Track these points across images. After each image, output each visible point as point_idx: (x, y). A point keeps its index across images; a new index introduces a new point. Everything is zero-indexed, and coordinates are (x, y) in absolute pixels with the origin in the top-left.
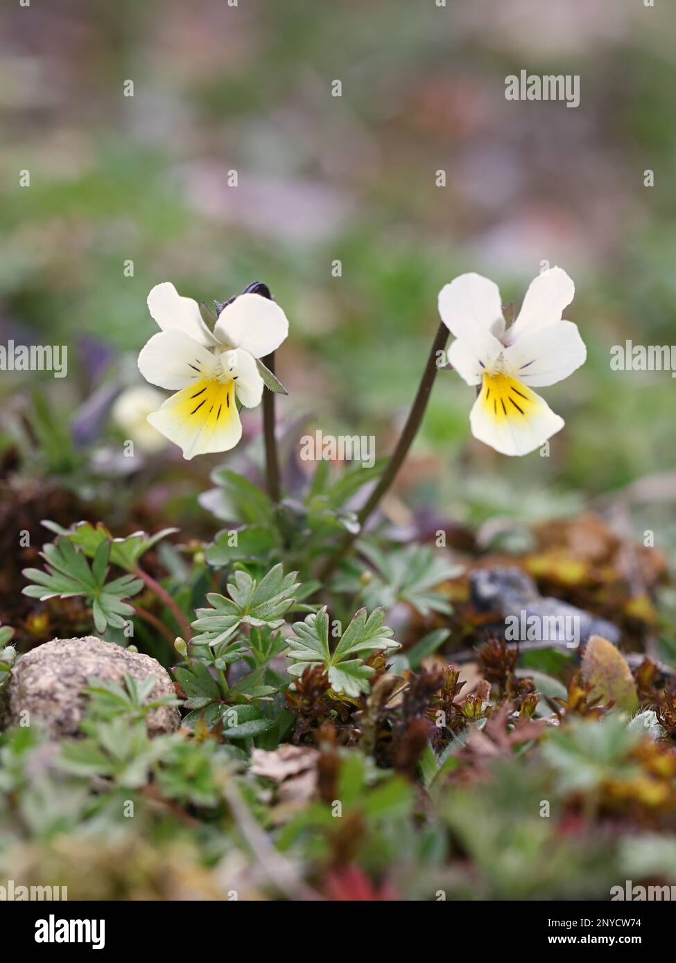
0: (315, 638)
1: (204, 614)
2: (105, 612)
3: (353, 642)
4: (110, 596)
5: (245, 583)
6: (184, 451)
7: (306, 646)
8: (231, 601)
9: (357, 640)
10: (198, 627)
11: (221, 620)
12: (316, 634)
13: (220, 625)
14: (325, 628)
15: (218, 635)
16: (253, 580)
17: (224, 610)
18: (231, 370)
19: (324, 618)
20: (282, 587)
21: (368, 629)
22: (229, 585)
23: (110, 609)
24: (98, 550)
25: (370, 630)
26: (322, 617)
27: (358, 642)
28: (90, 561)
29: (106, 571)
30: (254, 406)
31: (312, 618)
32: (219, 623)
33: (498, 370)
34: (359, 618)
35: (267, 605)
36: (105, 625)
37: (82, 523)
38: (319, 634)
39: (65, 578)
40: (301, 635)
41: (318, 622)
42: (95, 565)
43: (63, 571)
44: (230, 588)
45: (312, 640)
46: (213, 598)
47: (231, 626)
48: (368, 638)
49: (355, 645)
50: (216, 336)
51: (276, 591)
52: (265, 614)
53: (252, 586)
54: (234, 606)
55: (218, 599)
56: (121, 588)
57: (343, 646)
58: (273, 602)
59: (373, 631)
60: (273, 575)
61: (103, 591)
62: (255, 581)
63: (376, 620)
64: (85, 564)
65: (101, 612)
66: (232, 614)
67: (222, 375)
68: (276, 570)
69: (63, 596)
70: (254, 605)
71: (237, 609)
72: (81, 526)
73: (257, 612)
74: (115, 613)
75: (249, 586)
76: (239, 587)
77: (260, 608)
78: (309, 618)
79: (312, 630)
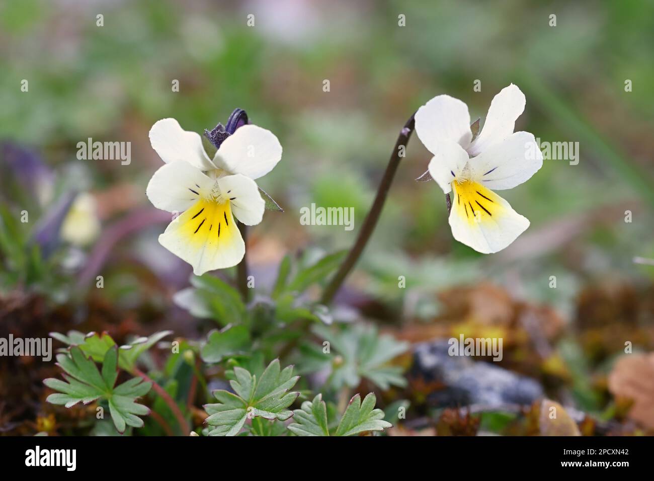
0: (315, 424)
1: (213, 408)
2: (122, 414)
3: (350, 425)
4: (123, 397)
5: (245, 379)
6: (193, 266)
7: (308, 431)
8: (237, 396)
9: (354, 423)
10: (212, 422)
11: (231, 414)
12: (314, 420)
13: (231, 419)
14: (323, 415)
15: (231, 428)
16: (252, 375)
17: (231, 405)
18: (229, 192)
19: (321, 405)
20: (281, 380)
21: (362, 413)
22: (231, 381)
23: (126, 409)
24: (106, 356)
25: (365, 413)
26: (319, 404)
27: (355, 425)
28: (99, 366)
29: (116, 375)
30: (255, 224)
31: (309, 406)
32: (229, 416)
33: (466, 178)
34: (353, 403)
35: (271, 398)
36: (125, 425)
37: (91, 333)
38: (318, 420)
39: (80, 384)
40: (301, 422)
41: (316, 409)
42: (104, 370)
43: (78, 378)
44: (233, 383)
45: (312, 426)
46: (219, 394)
47: (240, 419)
48: (364, 421)
49: (352, 428)
50: (215, 164)
51: (276, 384)
52: (271, 405)
53: (253, 381)
54: (239, 400)
55: (223, 395)
56: (131, 390)
57: (342, 429)
58: (277, 395)
59: (367, 414)
60: (271, 370)
61: (113, 394)
62: (254, 376)
63: (369, 404)
64: (96, 370)
65: (118, 413)
66: (238, 408)
67: (220, 197)
68: (274, 365)
69: (85, 402)
70: (258, 398)
71: (242, 403)
72: (91, 337)
73: (262, 404)
74: (131, 413)
75: (250, 381)
76: (240, 382)
77: (265, 401)
78: (306, 405)
79: (311, 416)
